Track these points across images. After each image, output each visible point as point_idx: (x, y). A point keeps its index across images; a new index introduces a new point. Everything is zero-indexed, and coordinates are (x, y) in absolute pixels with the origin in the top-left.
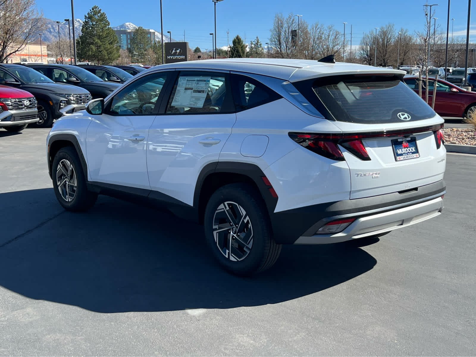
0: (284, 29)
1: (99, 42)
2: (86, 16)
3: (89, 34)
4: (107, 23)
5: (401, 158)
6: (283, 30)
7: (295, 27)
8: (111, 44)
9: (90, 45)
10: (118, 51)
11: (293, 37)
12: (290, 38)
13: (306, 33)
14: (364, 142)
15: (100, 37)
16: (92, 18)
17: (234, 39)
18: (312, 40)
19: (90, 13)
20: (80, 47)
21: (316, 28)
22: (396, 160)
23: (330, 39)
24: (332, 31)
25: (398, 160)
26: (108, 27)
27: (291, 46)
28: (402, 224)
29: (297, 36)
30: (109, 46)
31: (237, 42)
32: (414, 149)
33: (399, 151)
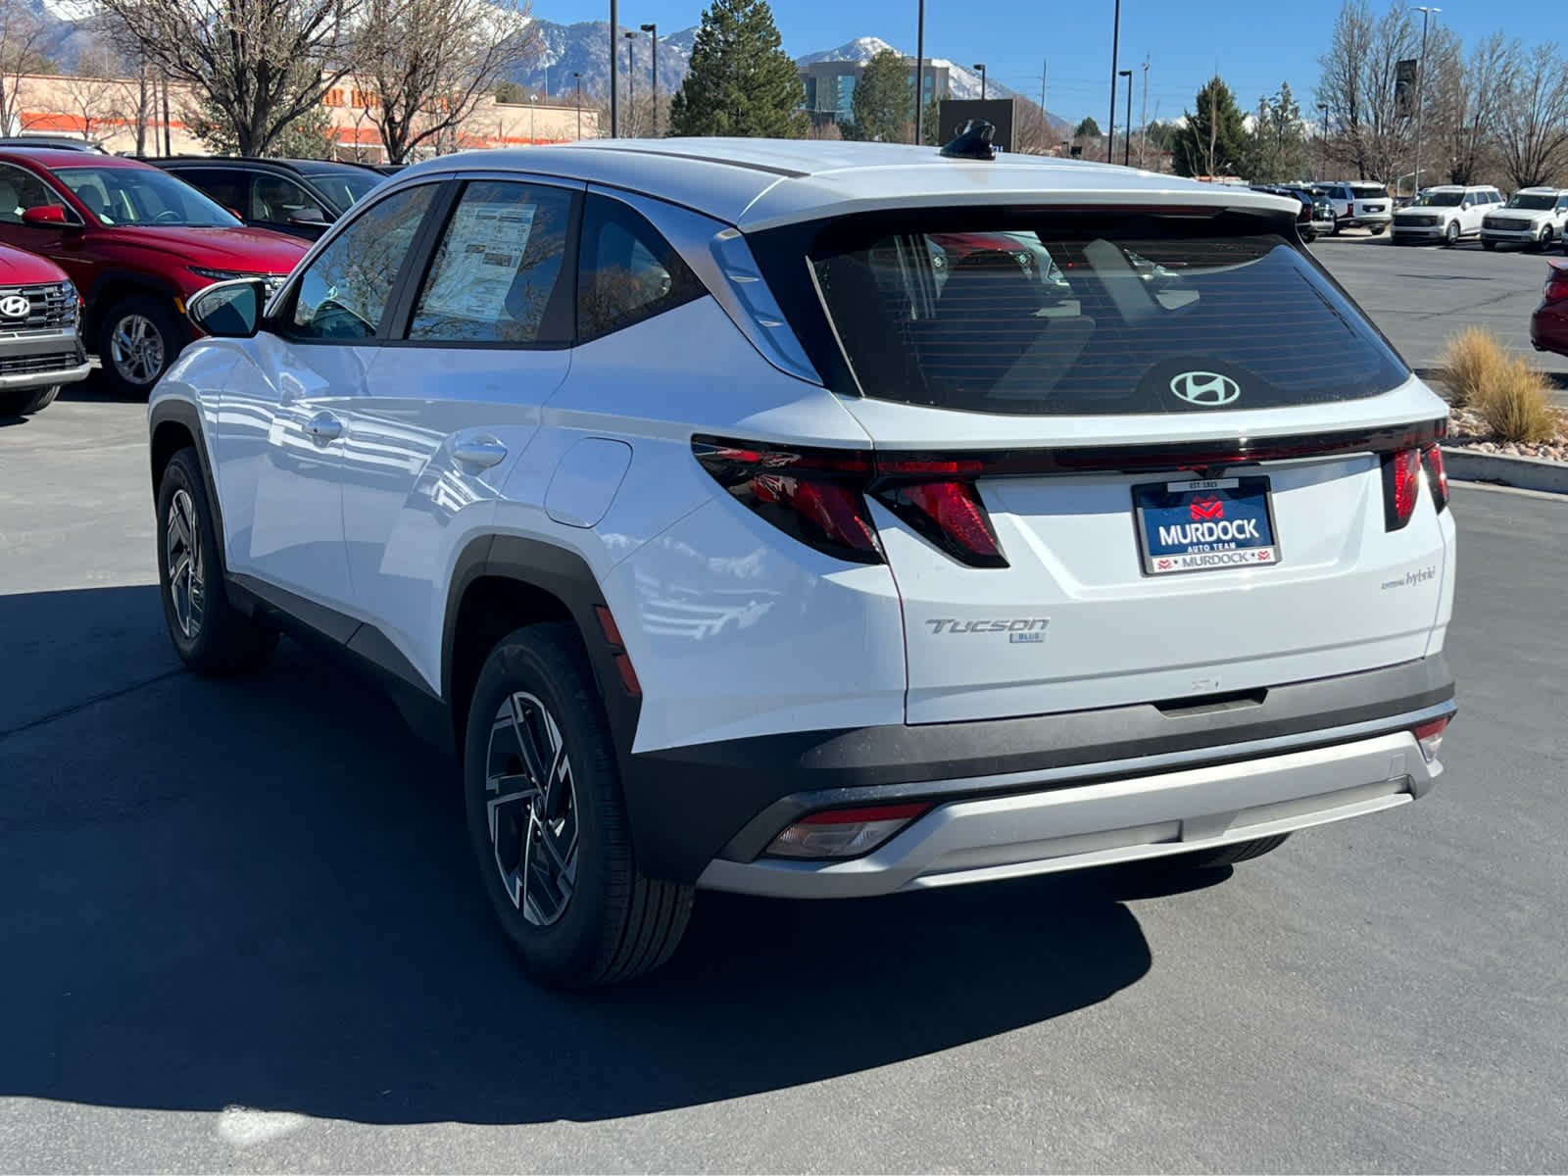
0: (1370, 57)
1: (743, 99)
2: (706, 15)
3: (712, 74)
4: (774, 38)
5: (1176, 562)
6: (1367, 60)
7: (1410, 50)
8: (782, 108)
9: (714, 109)
10: (802, 131)
11: (1402, 85)
12: (1390, 87)
13: (1451, 71)
14: (984, 489)
15: (748, 85)
16: (726, 22)
17: (1202, 89)
18: (1473, 96)
19: (720, 5)
20: (682, 116)
21: (1493, 52)
22: (1145, 571)
23: (1539, 92)
24: (1549, 66)
25: (1157, 570)
26: (776, 52)
27: (1393, 116)
28: (1178, 839)
29: (1418, 83)
30: (773, 112)
31: (1214, 100)
32: (1254, 528)
33: (1168, 533)
